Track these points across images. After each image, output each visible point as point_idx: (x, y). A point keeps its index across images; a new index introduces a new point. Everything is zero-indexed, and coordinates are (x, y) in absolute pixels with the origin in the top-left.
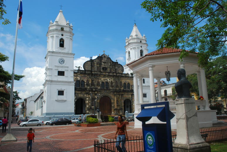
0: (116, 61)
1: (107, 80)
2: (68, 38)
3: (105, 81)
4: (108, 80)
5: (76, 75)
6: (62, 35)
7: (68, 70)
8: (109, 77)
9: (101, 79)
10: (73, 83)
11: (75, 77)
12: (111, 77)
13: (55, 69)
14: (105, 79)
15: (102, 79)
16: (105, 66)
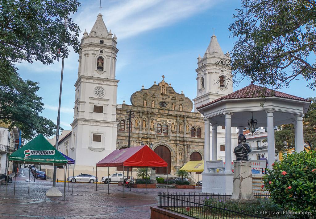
0: (182, 92)
1: (166, 121)
2: (110, 56)
3: (163, 123)
4: (168, 121)
5: (119, 112)
6: (102, 52)
7: (108, 105)
8: (168, 117)
9: (156, 120)
10: (115, 123)
11: (119, 116)
12: (172, 117)
13: (90, 103)
14: (164, 121)
15: (159, 120)
16: (163, 101)
